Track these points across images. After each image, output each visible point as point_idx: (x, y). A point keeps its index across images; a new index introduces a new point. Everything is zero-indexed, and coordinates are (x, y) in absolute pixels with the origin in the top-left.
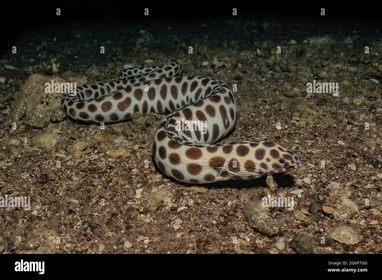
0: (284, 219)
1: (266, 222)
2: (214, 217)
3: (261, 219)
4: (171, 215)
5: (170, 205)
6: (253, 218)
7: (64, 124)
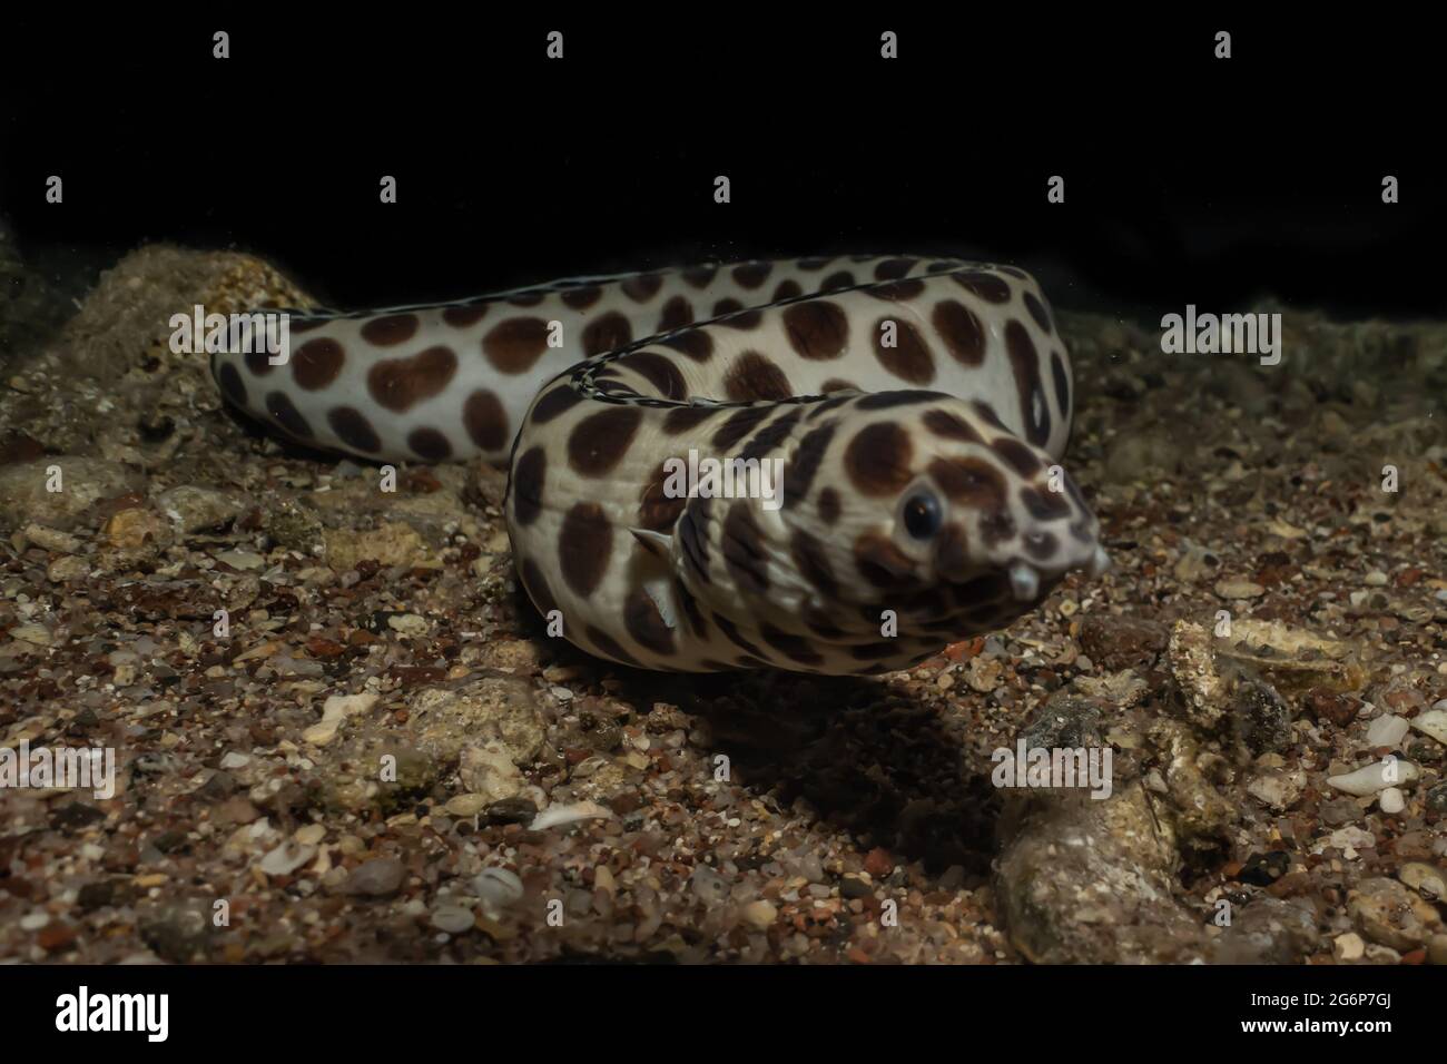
0: (1276, 927)
1: (1135, 922)
2: (772, 883)
3: (1103, 900)
4: (469, 848)
5: (500, 787)
6: (1042, 890)
7: (196, 441)
